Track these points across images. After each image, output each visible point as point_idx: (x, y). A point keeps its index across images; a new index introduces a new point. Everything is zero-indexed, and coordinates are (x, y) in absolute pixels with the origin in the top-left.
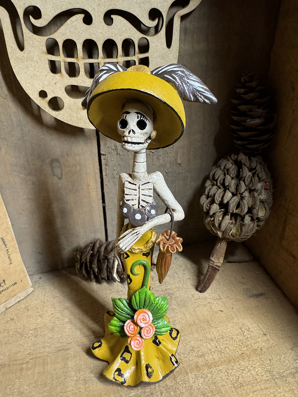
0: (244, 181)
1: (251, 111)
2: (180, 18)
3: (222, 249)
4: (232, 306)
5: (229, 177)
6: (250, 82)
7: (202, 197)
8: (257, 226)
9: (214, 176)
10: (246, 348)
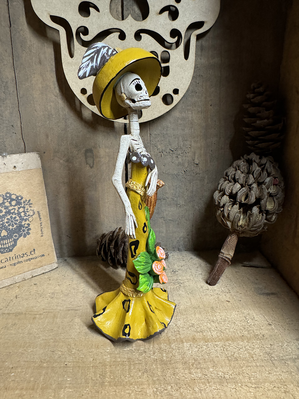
0: (253, 175)
1: (259, 112)
2: (196, 36)
3: (233, 242)
4: (240, 299)
5: (239, 172)
6: (258, 88)
7: (215, 193)
8: (266, 219)
9: (227, 173)
10: (247, 332)
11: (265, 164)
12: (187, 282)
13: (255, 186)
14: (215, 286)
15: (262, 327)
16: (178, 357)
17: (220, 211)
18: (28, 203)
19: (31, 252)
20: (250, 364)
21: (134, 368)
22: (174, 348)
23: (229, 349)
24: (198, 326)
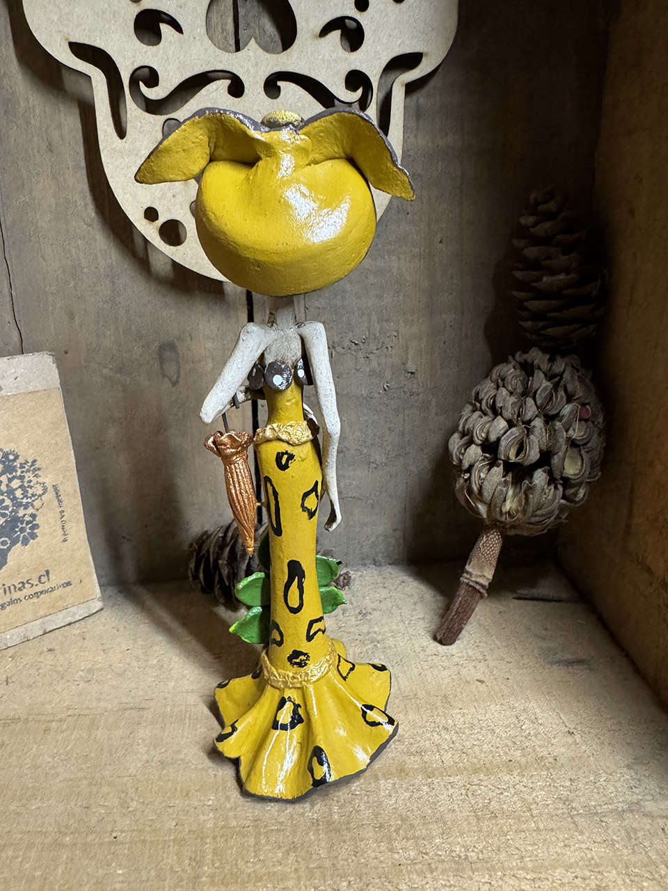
0: (534, 399)
1: (548, 258)
2: (404, 88)
3: (491, 548)
4: (507, 676)
5: (504, 392)
6: (545, 202)
7: (452, 438)
8: (564, 497)
9: (478, 394)
10: (519, 751)
11: (561, 375)
12: (391, 639)
13: (538, 423)
14: (454, 646)
15: (552, 740)
16: (366, 813)
17: (462, 481)
18: (30, 467)
19: (40, 578)
20: (524, 826)
21: (267, 843)
22: (357, 793)
23: (479, 792)
24: (412, 741)
